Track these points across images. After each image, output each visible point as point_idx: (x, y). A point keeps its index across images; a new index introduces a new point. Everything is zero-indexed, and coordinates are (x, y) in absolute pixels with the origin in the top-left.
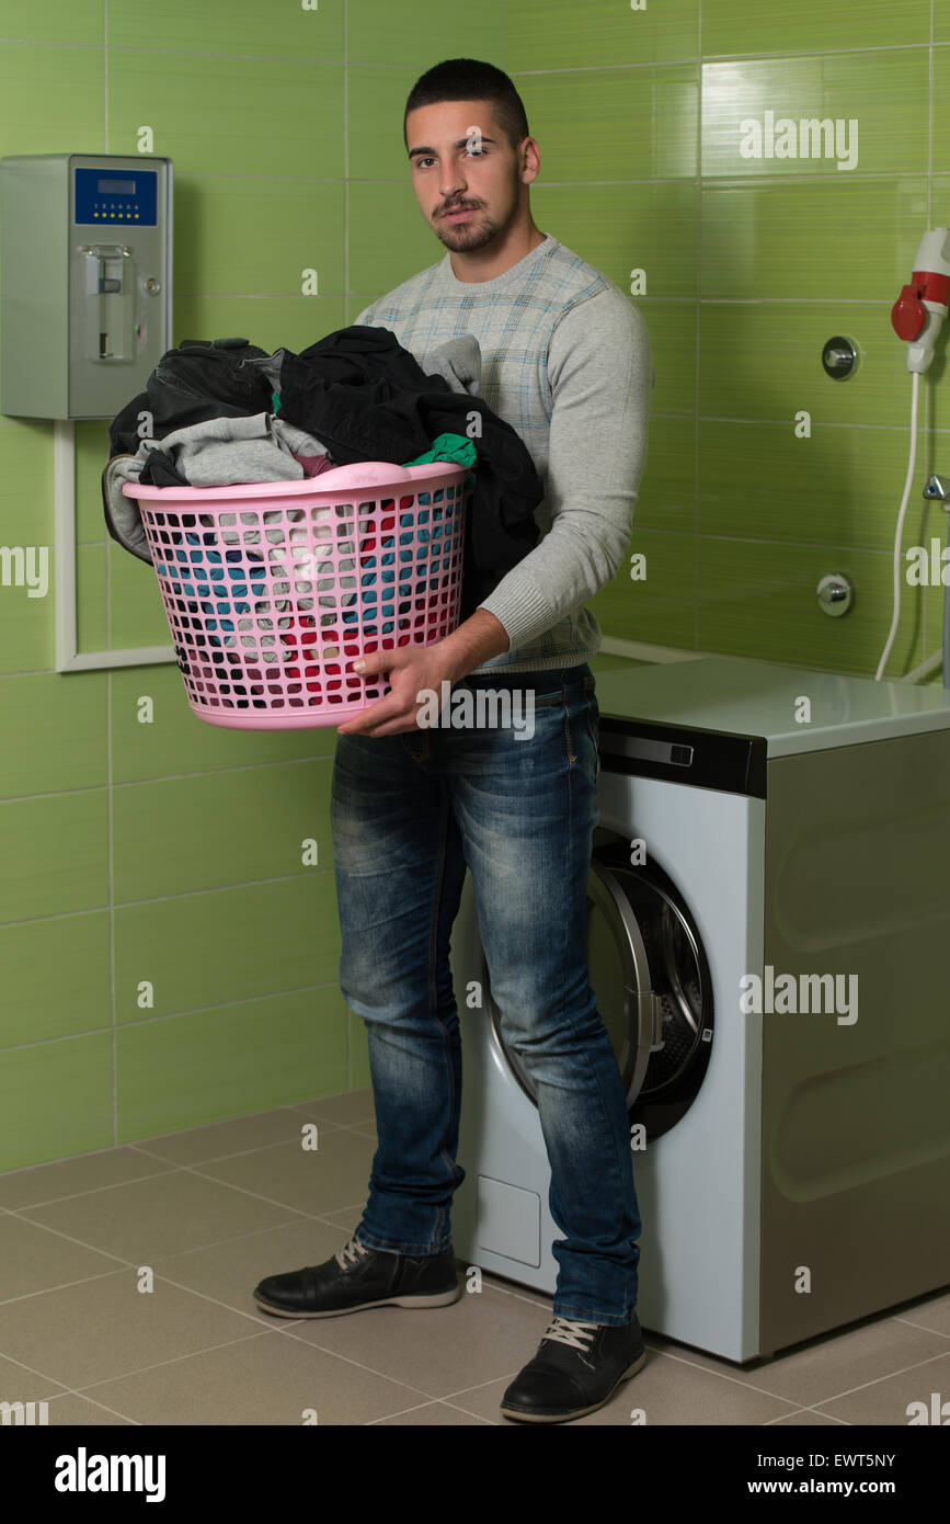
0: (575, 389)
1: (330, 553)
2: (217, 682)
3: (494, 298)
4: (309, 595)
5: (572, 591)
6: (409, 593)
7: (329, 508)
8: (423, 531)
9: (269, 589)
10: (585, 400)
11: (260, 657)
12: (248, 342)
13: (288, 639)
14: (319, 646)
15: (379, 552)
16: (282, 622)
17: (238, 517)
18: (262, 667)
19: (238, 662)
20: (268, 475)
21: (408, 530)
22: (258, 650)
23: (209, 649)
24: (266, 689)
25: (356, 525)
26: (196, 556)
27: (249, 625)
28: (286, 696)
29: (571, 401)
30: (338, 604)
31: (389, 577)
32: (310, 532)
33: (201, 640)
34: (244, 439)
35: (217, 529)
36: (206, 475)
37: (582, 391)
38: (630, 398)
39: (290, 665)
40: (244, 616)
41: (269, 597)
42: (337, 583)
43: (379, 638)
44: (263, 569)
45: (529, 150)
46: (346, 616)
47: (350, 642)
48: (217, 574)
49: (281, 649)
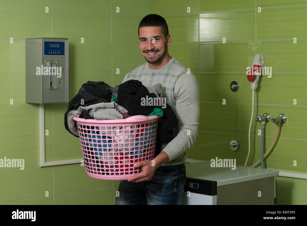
0: (182, 98)
1: (128, 137)
2: (97, 168)
3: (160, 74)
4: (122, 148)
5: (185, 148)
6: (146, 148)
7: (129, 126)
8: (150, 132)
9: (113, 146)
10: (184, 101)
11: (109, 162)
12: (104, 82)
13: (116, 158)
14: (124, 160)
15: (140, 137)
16: (115, 154)
17: (106, 128)
18: (109, 165)
19: (103, 163)
20: (114, 117)
21: (147, 132)
22: (109, 161)
23: (95, 160)
24: (110, 170)
25: (135, 131)
26: (94, 137)
27: (107, 154)
28: (115, 172)
29: (181, 101)
30: (129, 150)
31: (142, 144)
32: (124, 132)
33: (93, 157)
34: (108, 108)
35: (100, 130)
36: (99, 117)
37: (183, 98)
38: (196, 99)
39: (116, 164)
40: (105, 152)
41: (112, 148)
42: (129, 145)
43: (138, 158)
44: (112, 141)
45: (169, 38)
46: (131, 153)
47: (131, 159)
48: (99, 141)
49: (114, 161)
